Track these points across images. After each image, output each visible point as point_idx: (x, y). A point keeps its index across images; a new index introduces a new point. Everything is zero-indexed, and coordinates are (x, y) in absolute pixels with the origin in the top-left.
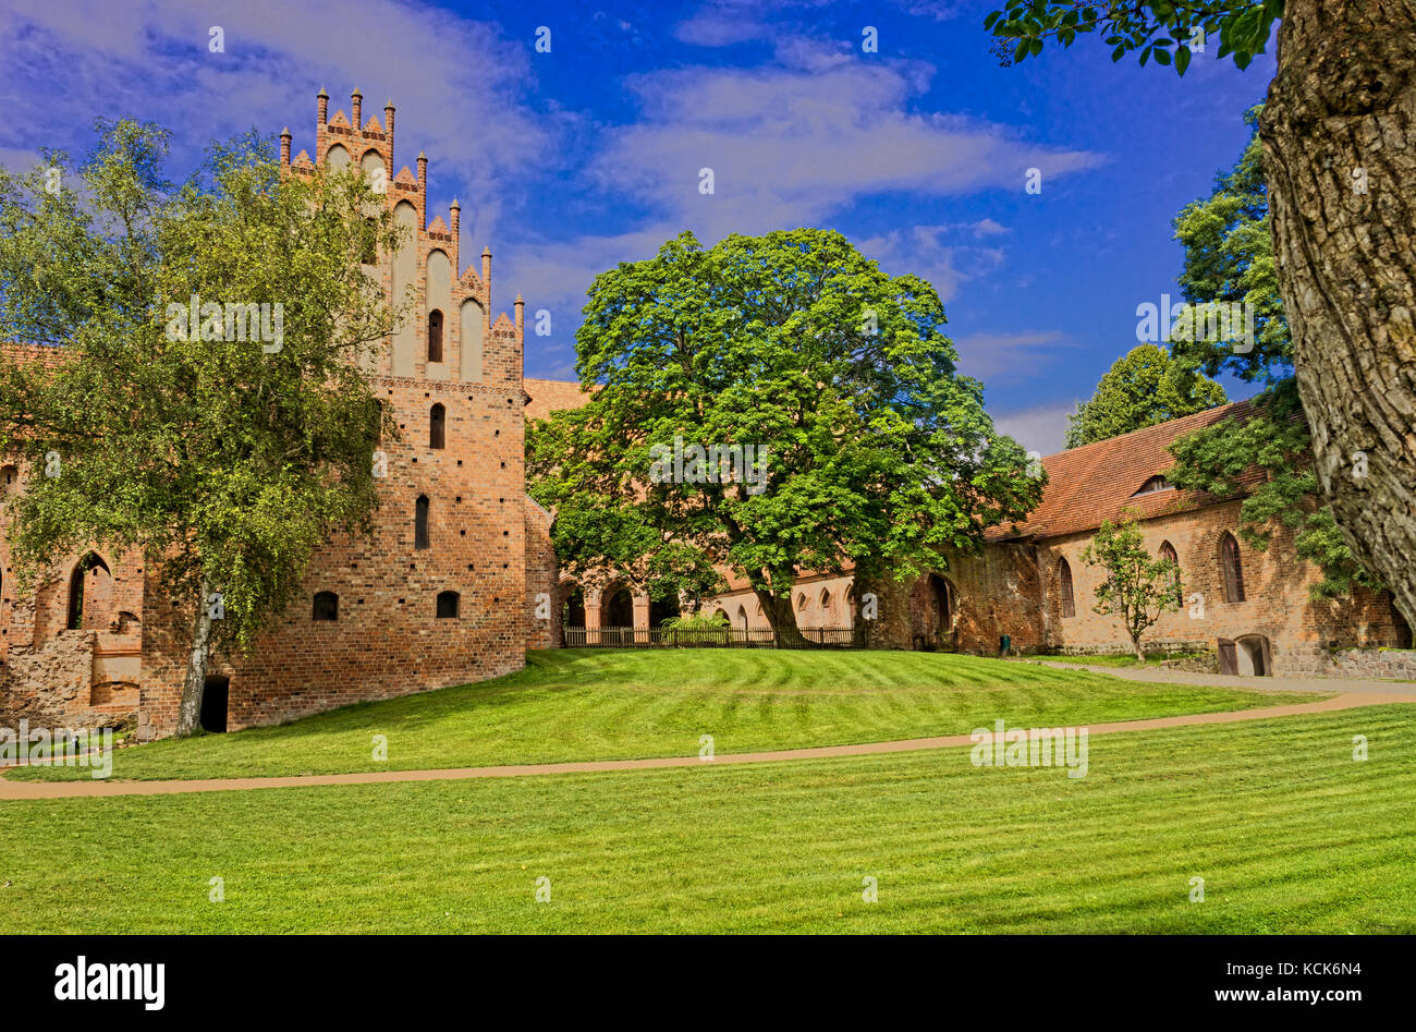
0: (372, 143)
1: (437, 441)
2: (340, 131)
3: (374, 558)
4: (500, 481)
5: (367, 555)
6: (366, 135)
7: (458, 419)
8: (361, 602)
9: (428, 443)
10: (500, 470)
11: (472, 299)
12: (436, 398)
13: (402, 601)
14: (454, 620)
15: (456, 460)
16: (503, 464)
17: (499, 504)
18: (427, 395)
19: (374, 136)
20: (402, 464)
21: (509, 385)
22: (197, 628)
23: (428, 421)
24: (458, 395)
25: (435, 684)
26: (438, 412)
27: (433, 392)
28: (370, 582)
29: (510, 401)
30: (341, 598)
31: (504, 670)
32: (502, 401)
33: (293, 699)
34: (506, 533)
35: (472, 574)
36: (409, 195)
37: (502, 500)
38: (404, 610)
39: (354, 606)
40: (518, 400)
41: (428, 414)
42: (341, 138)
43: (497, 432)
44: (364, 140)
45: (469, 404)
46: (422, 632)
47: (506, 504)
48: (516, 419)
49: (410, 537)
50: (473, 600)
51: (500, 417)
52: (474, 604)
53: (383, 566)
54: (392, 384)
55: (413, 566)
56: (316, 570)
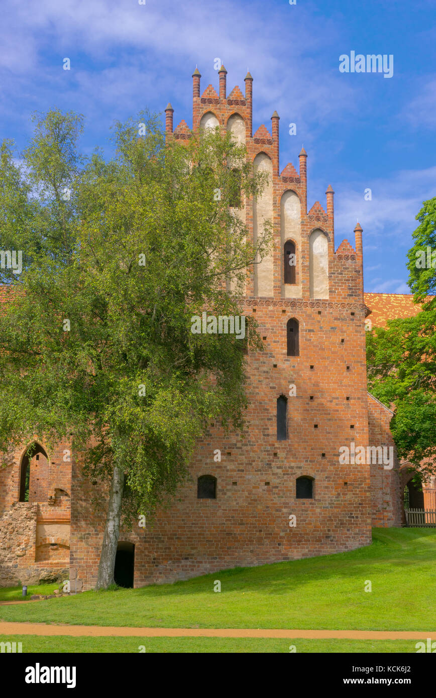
0: (235, 109)
1: (293, 349)
2: (210, 101)
3: (244, 448)
4: (345, 381)
5: (239, 445)
6: (230, 103)
7: (310, 331)
8: (235, 483)
9: (285, 351)
10: (345, 373)
11: (319, 230)
12: (290, 314)
13: (267, 484)
14: (310, 500)
15: (308, 365)
16: (348, 368)
17: (345, 402)
18: (284, 311)
19: (237, 102)
20: (265, 369)
21: (351, 300)
22: (110, 503)
23: (285, 333)
24: (309, 310)
25: (296, 554)
26: (293, 326)
27: (289, 309)
28: (241, 467)
29: (353, 314)
30: (219, 481)
31: (354, 545)
32: (346, 313)
33: (183, 562)
34: (352, 427)
35: (324, 461)
36: (266, 148)
37: (348, 399)
38: (269, 491)
39: (229, 487)
40: (360, 313)
41: (285, 327)
42: (211, 107)
43: (343, 341)
44: (229, 107)
45: (319, 317)
46: (285, 510)
47: (352, 401)
48: (359, 329)
49: (273, 429)
50: (326, 483)
51: (345, 328)
52: (327, 487)
53: (252, 454)
54: (256, 304)
55: (275, 454)
56: (199, 457)
